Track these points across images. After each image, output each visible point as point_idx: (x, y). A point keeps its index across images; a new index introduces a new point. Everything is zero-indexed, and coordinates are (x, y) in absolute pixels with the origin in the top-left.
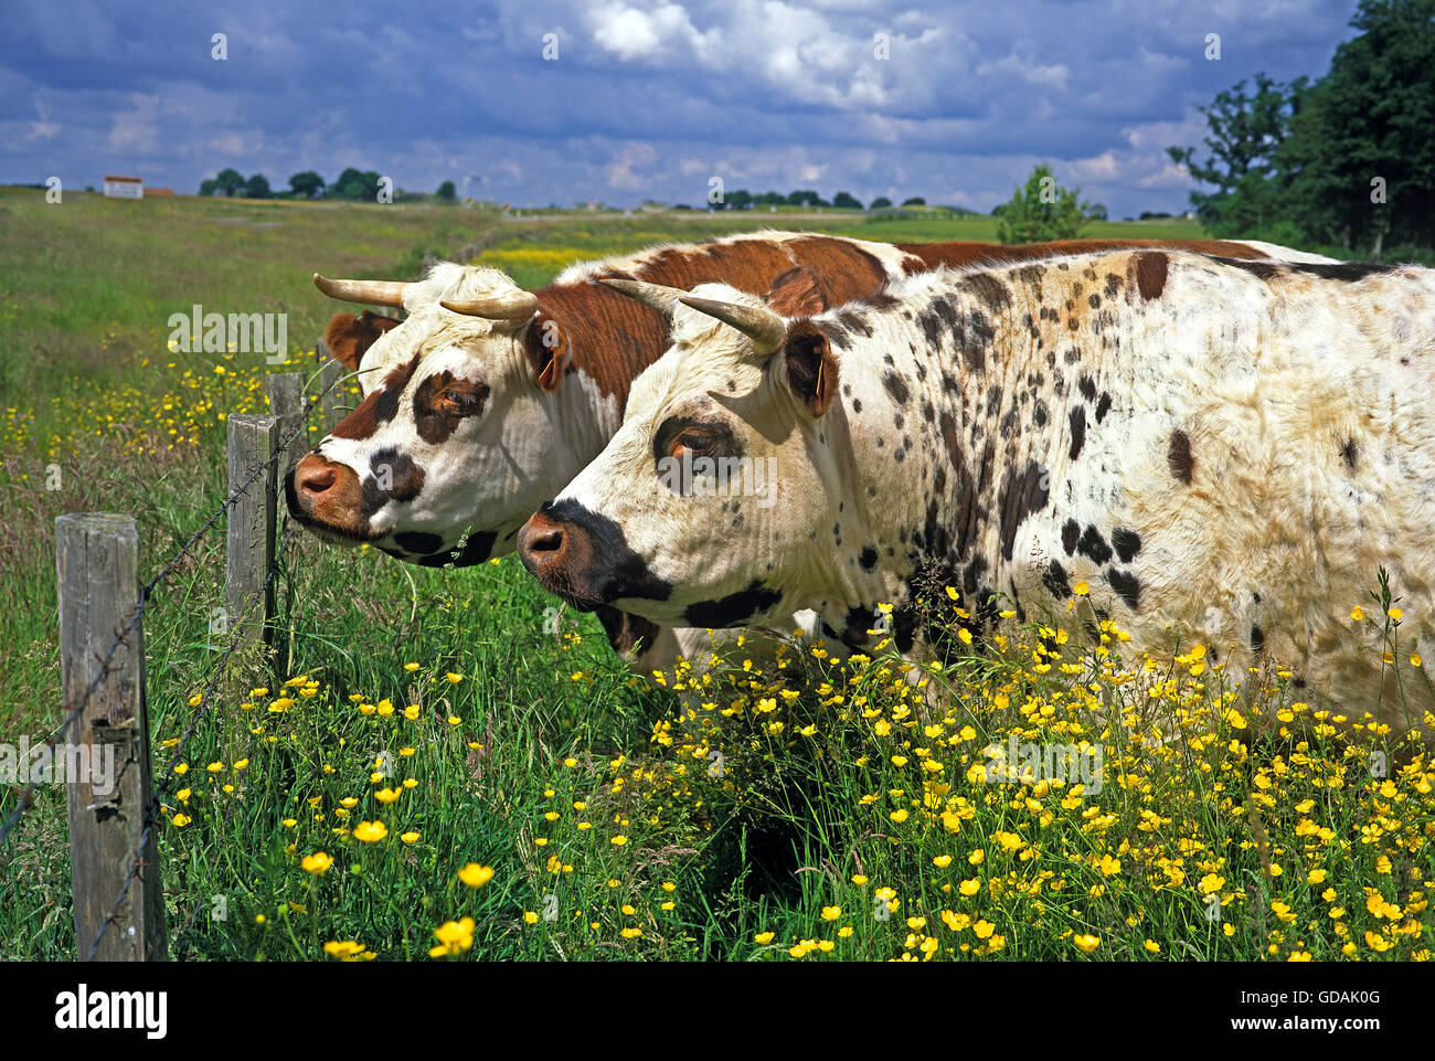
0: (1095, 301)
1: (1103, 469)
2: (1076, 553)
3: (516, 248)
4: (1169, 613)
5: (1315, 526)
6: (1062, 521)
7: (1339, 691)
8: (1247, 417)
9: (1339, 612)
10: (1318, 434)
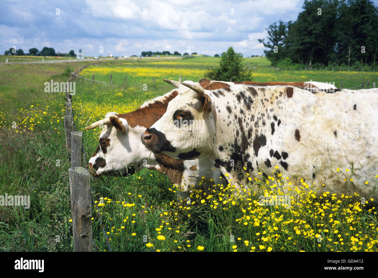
0: (277, 98)
1: (279, 137)
2: (273, 157)
3: (92, 68)
4: (295, 171)
5: (328, 150)
6: (270, 149)
7: (333, 187)
8: (312, 126)
9: (333, 170)
10: (328, 129)
